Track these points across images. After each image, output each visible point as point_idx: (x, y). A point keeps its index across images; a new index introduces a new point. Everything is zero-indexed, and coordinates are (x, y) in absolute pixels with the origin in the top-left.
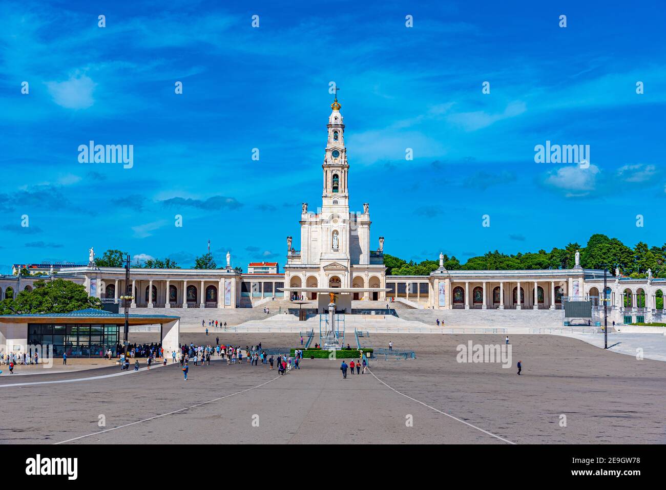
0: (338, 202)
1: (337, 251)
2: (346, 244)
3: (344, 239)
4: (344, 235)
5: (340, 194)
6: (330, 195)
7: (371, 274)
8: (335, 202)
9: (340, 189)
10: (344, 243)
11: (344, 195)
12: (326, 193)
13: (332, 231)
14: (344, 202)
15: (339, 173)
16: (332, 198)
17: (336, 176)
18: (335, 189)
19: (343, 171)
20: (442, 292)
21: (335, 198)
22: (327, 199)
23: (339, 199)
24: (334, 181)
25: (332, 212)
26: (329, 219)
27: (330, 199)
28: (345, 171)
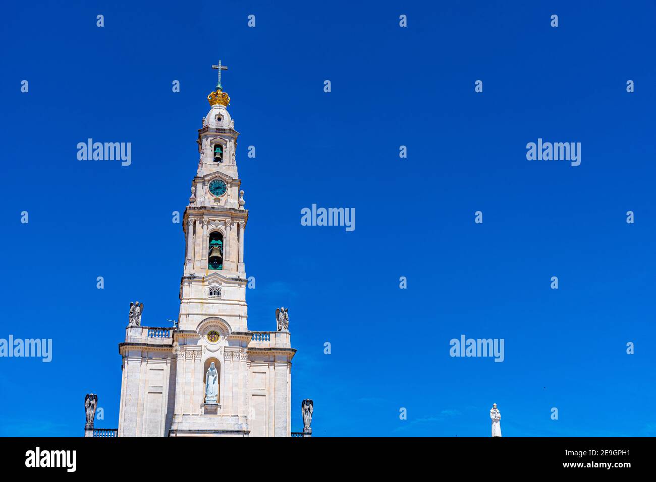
0: (222, 293)
1: (214, 412)
5: (228, 273)
6: (202, 275)
8: (215, 293)
9: (225, 263)
11: (235, 277)
12: (192, 272)
13: (203, 360)
14: (235, 293)
15: (224, 230)
16: (206, 283)
17: (216, 236)
18: (216, 262)
19: (235, 225)
21: (213, 282)
22: (193, 283)
23: (223, 284)
24: (211, 246)
25: (206, 315)
26: (198, 331)
27: (201, 284)
28: (238, 226)
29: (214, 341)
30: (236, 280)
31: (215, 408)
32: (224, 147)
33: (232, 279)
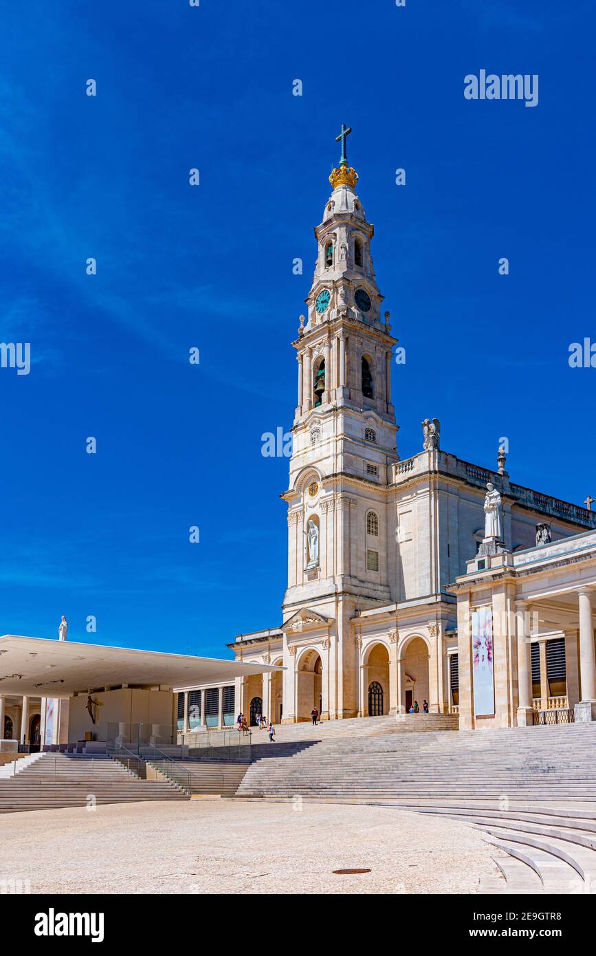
0: (321, 433)
1: (315, 578)
2: (335, 550)
3: (330, 536)
4: (330, 524)
5: (325, 407)
6: (307, 418)
7: (405, 634)
8: (316, 435)
9: (325, 395)
10: (331, 546)
11: (331, 407)
12: (299, 419)
13: (306, 519)
14: (332, 429)
15: (324, 351)
16: (308, 428)
19: (334, 342)
20: (483, 651)
21: (312, 424)
22: (299, 433)
23: (322, 421)
24: (317, 379)
25: (299, 469)
26: (295, 489)
27: (304, 430)
28: (338, 339)
29: (315, 494)
30: (330, 411)
31: (313, 573)
32: (333, 241)
33: (327, 412)
